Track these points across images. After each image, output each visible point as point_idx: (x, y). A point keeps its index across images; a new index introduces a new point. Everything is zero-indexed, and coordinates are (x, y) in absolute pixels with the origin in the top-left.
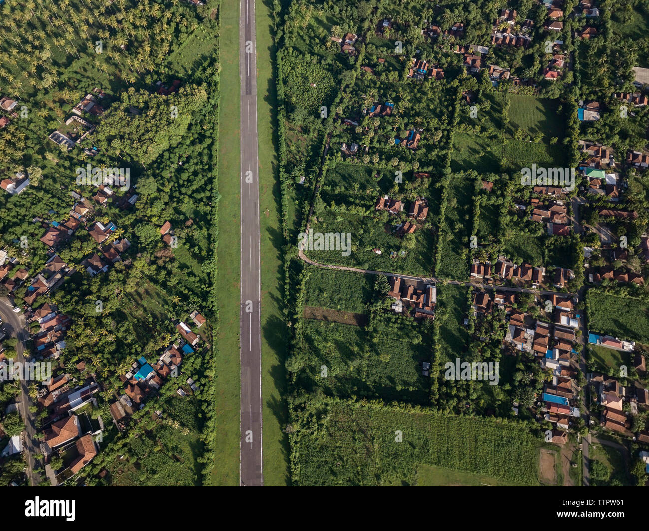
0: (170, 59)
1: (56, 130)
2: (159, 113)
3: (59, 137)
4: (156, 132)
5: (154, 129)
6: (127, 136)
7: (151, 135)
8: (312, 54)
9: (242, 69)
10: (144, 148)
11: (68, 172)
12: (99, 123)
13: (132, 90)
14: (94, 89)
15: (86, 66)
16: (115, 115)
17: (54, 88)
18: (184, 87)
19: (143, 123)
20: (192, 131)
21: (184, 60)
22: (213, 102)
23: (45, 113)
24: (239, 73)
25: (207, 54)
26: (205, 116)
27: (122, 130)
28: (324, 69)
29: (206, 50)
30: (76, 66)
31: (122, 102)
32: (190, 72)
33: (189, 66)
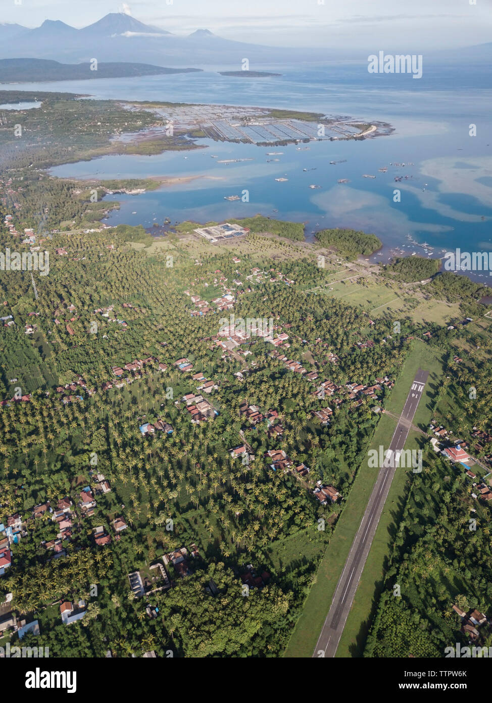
0: (272, 545)
1: (138, 570)
2: (232, 605)
3: (137, 579)
4: (219, 627)
5: (218, 622)
6: (189, 616)
7: (212, 628)
8: (424, 616)
9: (338, 590)
10: (198, 641)
11: (120, 624)
12: (174, 587)
13: (221, 564)
14: (192, 543)
15: (198, 518)
16: (192, 585)
17: (162, 527)
18: (269, 588)
19: (211, 608)
20: (255, 644)
21: (284, 553)
22: (291, 619)
23: (139, 549)
24: (332, 596)
25: (309, 558)
26: (276, 631)
27: (189, 606)
28: (432, 642)
29: (309, 553)
30: (190, 515)
31: (207, 573)
32: (284, 570)
33: (287, 562)
